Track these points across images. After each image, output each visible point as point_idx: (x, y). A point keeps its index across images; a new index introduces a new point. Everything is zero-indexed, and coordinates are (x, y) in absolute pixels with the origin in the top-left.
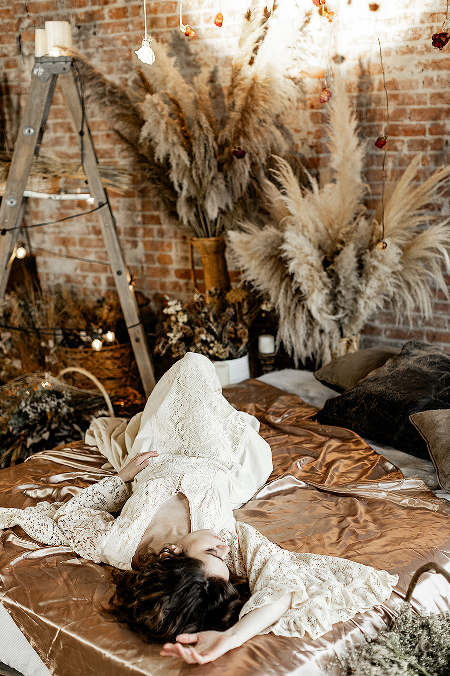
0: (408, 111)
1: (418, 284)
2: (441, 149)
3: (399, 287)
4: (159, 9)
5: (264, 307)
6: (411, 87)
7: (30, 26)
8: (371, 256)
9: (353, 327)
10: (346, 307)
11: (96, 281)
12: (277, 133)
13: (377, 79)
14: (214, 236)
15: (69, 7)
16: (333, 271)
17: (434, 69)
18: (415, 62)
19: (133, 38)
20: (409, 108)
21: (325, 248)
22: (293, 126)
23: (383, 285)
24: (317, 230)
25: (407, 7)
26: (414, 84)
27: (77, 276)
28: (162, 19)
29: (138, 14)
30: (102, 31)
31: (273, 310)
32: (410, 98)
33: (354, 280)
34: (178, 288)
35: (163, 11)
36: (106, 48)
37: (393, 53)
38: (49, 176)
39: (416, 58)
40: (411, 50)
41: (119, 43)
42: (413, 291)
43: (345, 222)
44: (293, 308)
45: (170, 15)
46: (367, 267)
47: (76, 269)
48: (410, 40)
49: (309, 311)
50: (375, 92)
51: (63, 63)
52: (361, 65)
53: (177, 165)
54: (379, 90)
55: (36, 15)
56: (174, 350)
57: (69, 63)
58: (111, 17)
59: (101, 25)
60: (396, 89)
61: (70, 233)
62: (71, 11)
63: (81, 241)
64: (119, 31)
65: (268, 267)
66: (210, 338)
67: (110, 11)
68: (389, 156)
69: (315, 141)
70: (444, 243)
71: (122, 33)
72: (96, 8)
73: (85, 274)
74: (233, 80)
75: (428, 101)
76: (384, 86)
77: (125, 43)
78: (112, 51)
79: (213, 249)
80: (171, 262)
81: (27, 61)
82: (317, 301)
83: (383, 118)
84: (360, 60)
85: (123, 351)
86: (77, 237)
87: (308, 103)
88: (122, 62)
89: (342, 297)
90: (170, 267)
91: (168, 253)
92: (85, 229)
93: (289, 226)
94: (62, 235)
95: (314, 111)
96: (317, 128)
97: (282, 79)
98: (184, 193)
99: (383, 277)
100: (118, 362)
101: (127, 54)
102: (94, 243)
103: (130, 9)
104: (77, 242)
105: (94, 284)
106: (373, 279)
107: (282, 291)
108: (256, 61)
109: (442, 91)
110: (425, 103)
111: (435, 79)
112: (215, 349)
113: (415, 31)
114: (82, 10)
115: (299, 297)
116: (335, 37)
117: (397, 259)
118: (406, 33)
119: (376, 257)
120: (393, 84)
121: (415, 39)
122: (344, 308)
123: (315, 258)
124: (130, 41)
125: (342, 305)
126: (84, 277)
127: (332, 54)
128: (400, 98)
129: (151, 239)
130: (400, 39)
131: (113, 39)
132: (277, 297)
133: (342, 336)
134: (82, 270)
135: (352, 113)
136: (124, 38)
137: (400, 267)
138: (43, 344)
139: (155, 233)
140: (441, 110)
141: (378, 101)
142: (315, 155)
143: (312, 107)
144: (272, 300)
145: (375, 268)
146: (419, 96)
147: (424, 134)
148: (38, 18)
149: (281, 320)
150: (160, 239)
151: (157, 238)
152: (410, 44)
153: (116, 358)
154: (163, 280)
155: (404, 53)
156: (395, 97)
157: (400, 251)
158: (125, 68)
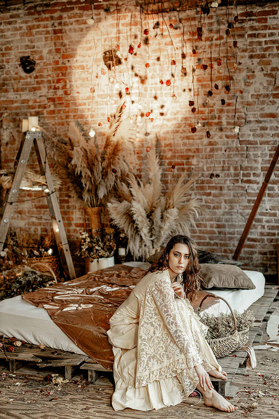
0: (177, 156)
1: (184, 225)
2: (191, 171)
3: (177, 225)
4: (70, 111)
5: (121, 236)
6: (178, 146)
7: (7, 116)
8: (166, 213)
9: (158, 244)
10: (156, 234)
11: (35, 230)
12: (124, 164)
13: (163, 143)
14: (97, 207)
15: (27, 109)
16: (151, 219)
17: (187, 139)
18: (179, 136)
19: (57, 123)
20: (177, 155)
21: (147, 210)
22: (130, 161)
23: (171, 225)
24: (144, 203)
25: (175, 114)
26: (179, 145)
27: (26, 228)
28: (71, 116)
29: (60, 113)
30: (43, 119)
31: (125, 237)
32: (177, 150)
33: (159, 223)
34: (76, 232)
35: (72, 112)
36: (44, 127)
37: (170, 132)
38: (29, 180)
39: (179, 135)
40: (177, 132)
41: (51, 125)
42: (183, 228)
43: (156, 199)
44: (134, 235)
45: (75, 114)
46: (165, 217)
47: (25, 225)
48: (177, 128)
49: (141, 237)
50: (163, 148)
51: (38, 134)
52: (157, 137)
53: (85, 176)
54: (165, 147)
55: (11, 112)
56: (83, 254)
57: (41, 134)
58: (47, 114)
59: (42, 117)
60: (171, 147)
61: (23, 208)
62: (28, 110)
63: (29, 212)
64: (51, 120)
65: (124, 218)
66: (99, 248)
67: (47, 111)
68: (169, 174)
69: (139, 167)
70: (195, 207)
71: (52, 121)
72: (40, 110)
73: (30, 227)
74: (106, 142)
75: (185, 152)
76: (166, 145)
77: (53, 125)
78: (47, 128)
79: (96, 212)
80: (73, 220)
81: (5, 131)
82: (144, 231)
83: (166, 158)
84: (156, 135)
85: (53, 259)
86: (27, 210)
87: (136, 152)
88: (52, 133)
89: (155, 230)
90: (72, 222)
91: (71, 216)
92: (31, 206)
93: (133, 201)
94: (19, 209)
95: (139, 155)
96: (140, 162)
97: (127, 142)
98: (87, 188)
99: (171, 222)
100: (51, 264)
101: (55, 130)
102: (35, 212)
103: (56, 111)
104: (27, 212)
105: (35, 231)
106: (167, 222)
107: (130, 228)
108: (116, 135)
109: (190, 148)
110: (184, 153)
111: (187, 143)
112: (101, 253)
113: (179, 124)
114: (34, 110)
115: (137, 230)
116: (146, 125)
117: (177, 214)
118: (175, 125)
119: (168, 213)
120: (170, 145)
121: (179, 127)
122: (155, 235)
123: (144, 214)
124: (56, 124)
125: (154, 234)
126: (30, 228)
127: (145, 132)
128: (173, 150)
129: (63, 210)
130: (172, 127)
131: (48, 123)
132: (127, 231)
133: (153, 248)
134: (28, 225)
135: (157, 156)
136: (53, 123)
137: (178, 217)
138: (23, 254)
139: (66, 207)
140: (190, 156)
141: (164, 152)
142: (139, 173)
143: (138, 153)
144: (125, 232)
145: (168, 218)
146: (181, 150)
147: (183, 165)
148: (12, 113)
149: (129, 240)
150: (68, 210)
151: (66, 209)
152: (177, 129)
153: (50, 262)
154: (69, 228)
155: (175, 133)
156: (171, 150)
157: (178, 210)
158: (53, 136)
